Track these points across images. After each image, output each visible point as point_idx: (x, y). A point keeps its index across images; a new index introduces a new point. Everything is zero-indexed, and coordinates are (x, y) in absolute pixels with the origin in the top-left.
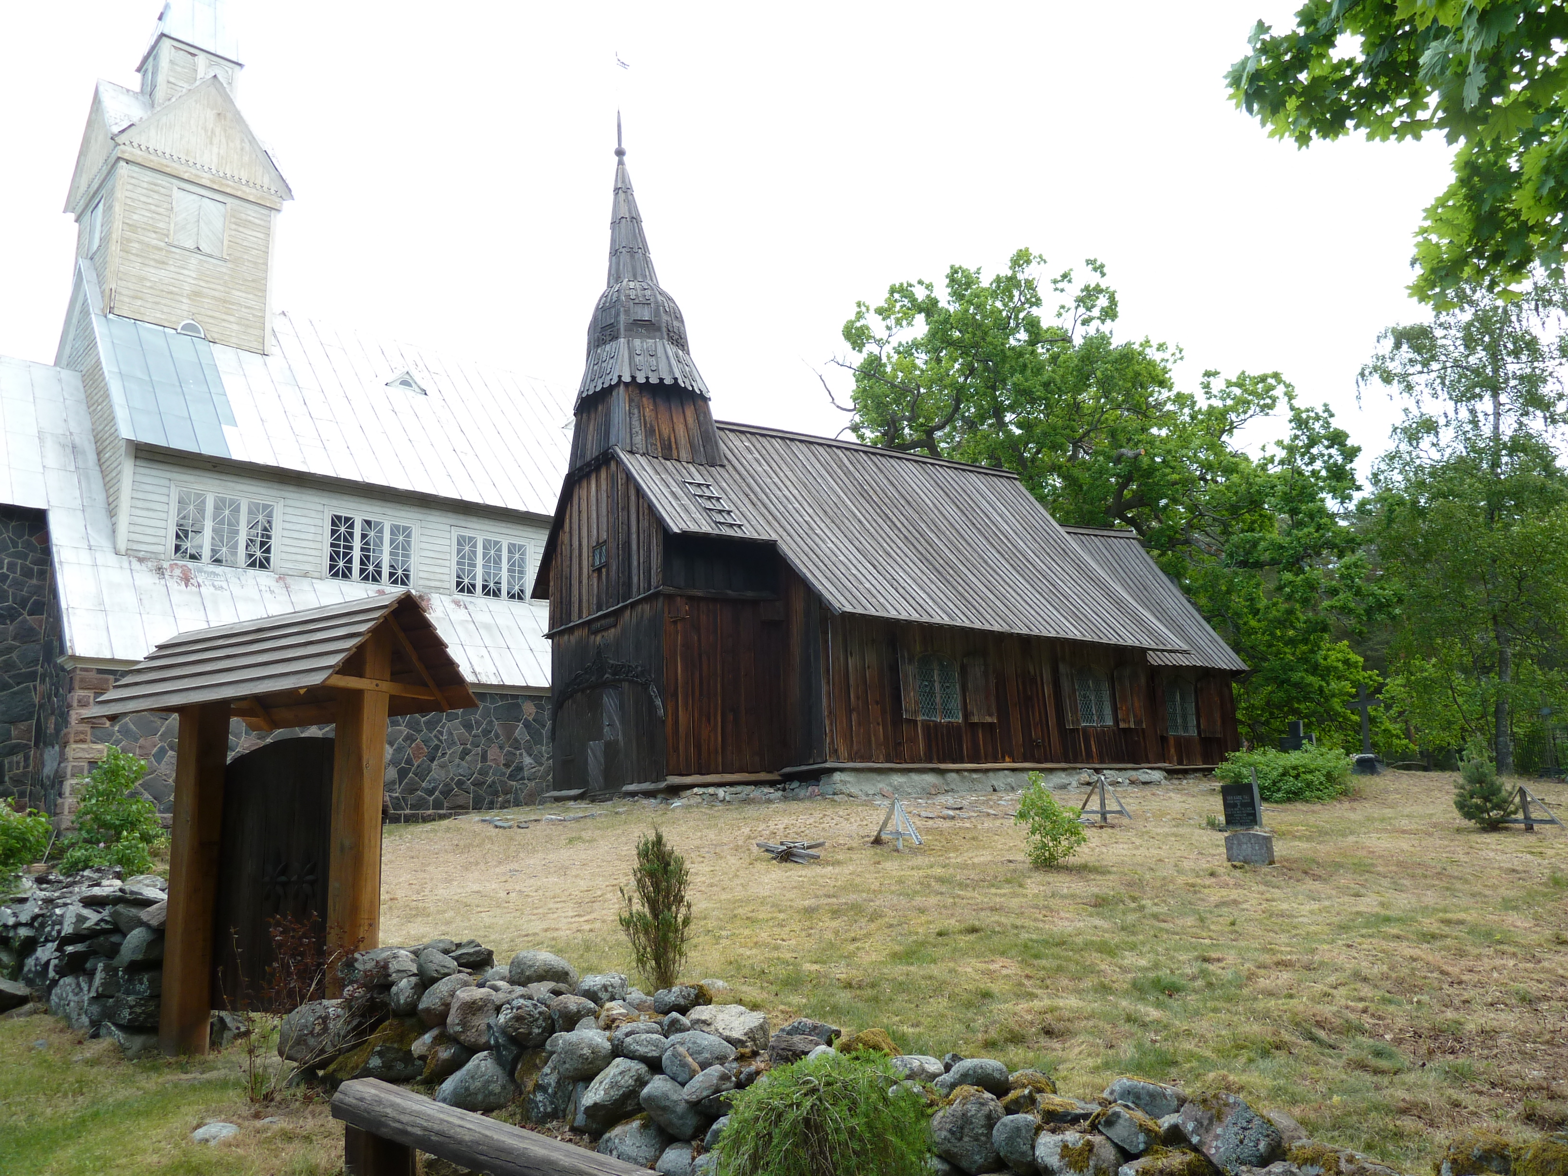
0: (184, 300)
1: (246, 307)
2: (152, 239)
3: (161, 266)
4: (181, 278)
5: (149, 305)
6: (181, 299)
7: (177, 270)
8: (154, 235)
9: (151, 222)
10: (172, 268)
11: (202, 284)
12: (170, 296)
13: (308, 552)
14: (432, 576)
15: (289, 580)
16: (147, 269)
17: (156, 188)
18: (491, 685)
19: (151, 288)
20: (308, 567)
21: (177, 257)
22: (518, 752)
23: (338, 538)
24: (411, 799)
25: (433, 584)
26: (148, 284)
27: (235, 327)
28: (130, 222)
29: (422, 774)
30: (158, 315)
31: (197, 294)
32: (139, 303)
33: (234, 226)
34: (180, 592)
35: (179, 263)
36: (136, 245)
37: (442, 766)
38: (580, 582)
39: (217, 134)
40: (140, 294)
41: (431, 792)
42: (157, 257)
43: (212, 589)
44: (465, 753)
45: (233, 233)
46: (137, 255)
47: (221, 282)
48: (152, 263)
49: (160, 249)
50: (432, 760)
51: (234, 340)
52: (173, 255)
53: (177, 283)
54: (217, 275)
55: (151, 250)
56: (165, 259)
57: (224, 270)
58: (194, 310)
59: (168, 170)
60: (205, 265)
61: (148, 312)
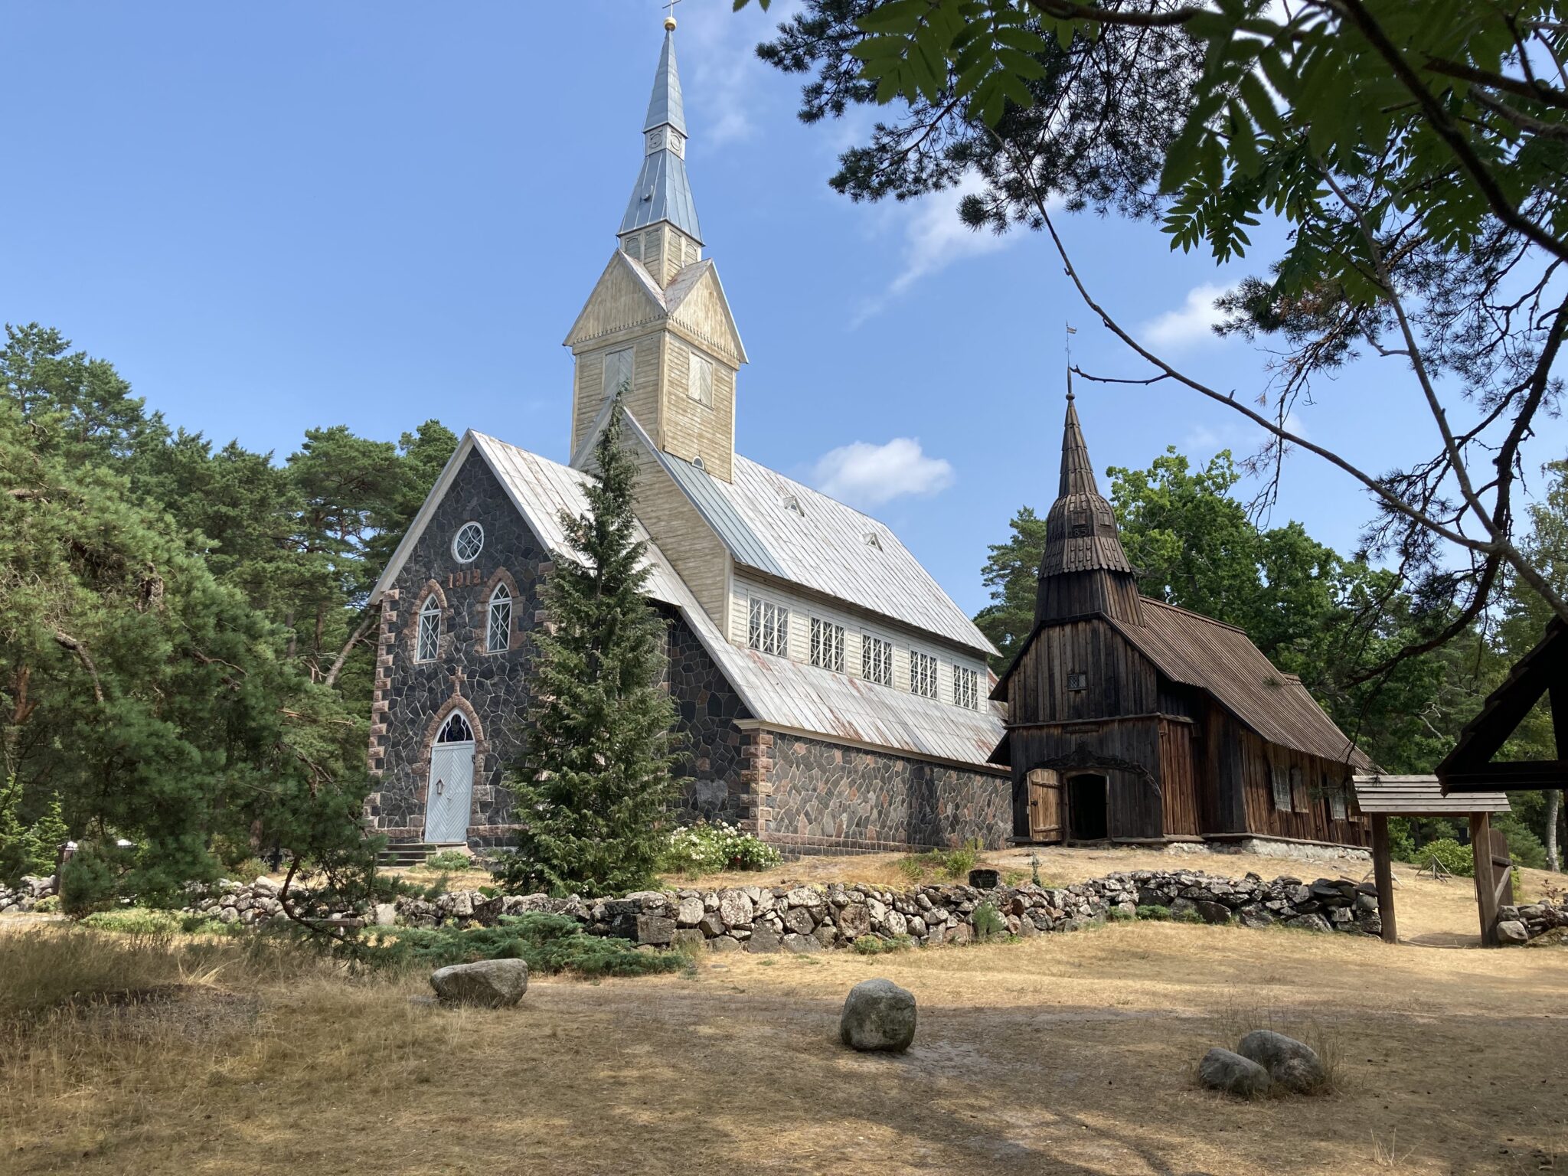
0: (695, 441)
2: (680, 393)
3: (684, 413)
4: (694, 423)
5: (680, 444)
6: (693, 439)
8: (681, 390)
10: (690, 416)
11: (703, 427)
12: (689, 437)
13: (802, 645)
14: (853, 666)
15: (798, 666)
16: (678, 416)
17: (681, 352)
20: (802, 656)
23: (814, 635)
25: (853, 671)
26: (679, 428)
28: (670, 379)
30: (684, 452)
31: (700, 436)
32: (676, 442)
33: (716, 382)
36: (673, 397)
38: (1052, 696)
39: (710, 309)
40: (676, 436)
42: (682, 407)
43: (776, 672)
45: (716, 387)
47: (710, 426)
48: (680, 411)
52: (690, 405)
53: (692, 428)
54: (709, 421)
55: (680, 400)
56: (686, 408)
57: (712, 417)
58: (699, 448)
59: (688, 338)
60: (704, 413)
61: (679, 450)
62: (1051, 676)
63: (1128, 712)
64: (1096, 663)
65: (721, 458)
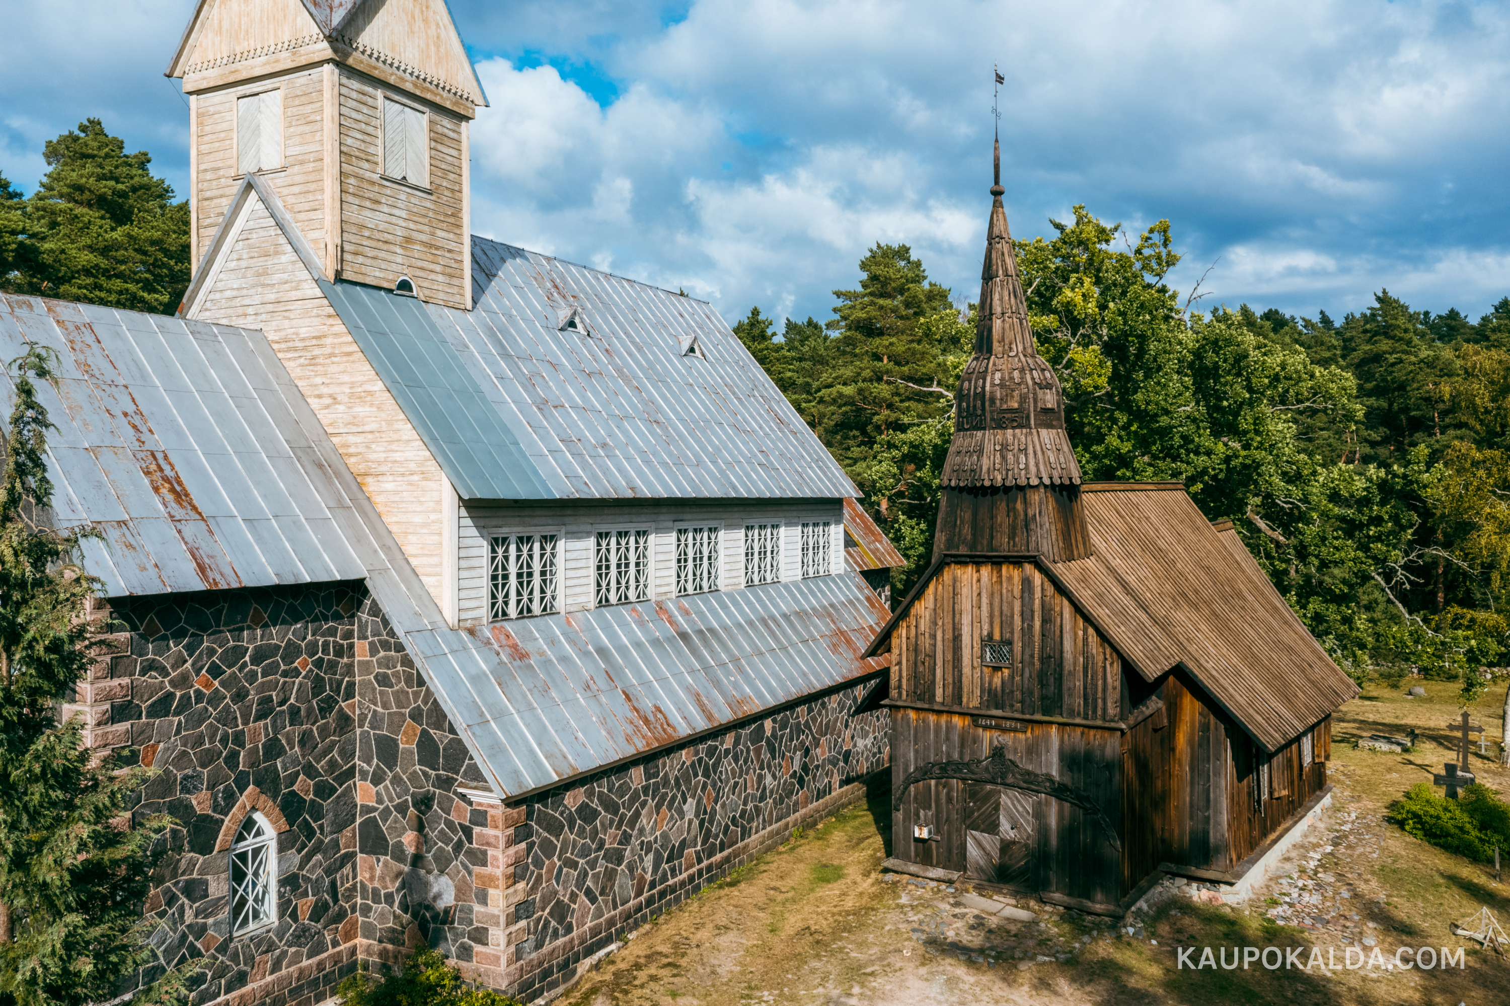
0: (399, 250)
1: (450, 251)
2: (366, 170)
3: (374, 206)
4: (394, 220)
6: (394, 248)
7: (389, 210)
8: (366, 165)
9: (363, 147)
10: (386, 209)
11: (411, 225)
12: (385, 247)
16: (364, 212)
17: (364, 98)
19: (369, 238)
26: (366, 233)
27: (440, 278)
30: (377, 274)
31: (407, 240)
32: (360, 259)
33: (433, 144)
35: (391, 201)
40: (360, 249)
42: (371, 195)
45: (433, 153)
46: (354, 195)
47: (426, 221)
48: (368, 203)
49: (373, 183)
51: (441, 296)
52: (386, 191)
53: (390, 228)
54: (423, 212)
55: (365, 185)
56: (378, 197)
57: (428, 204)
58: (407, 262)
59: (376, 73)
60: (413, 200)
61: (367, 270)
62: (957, 638)
63: (1072, 713)
64: (1027, 632)
65: (448, 270)
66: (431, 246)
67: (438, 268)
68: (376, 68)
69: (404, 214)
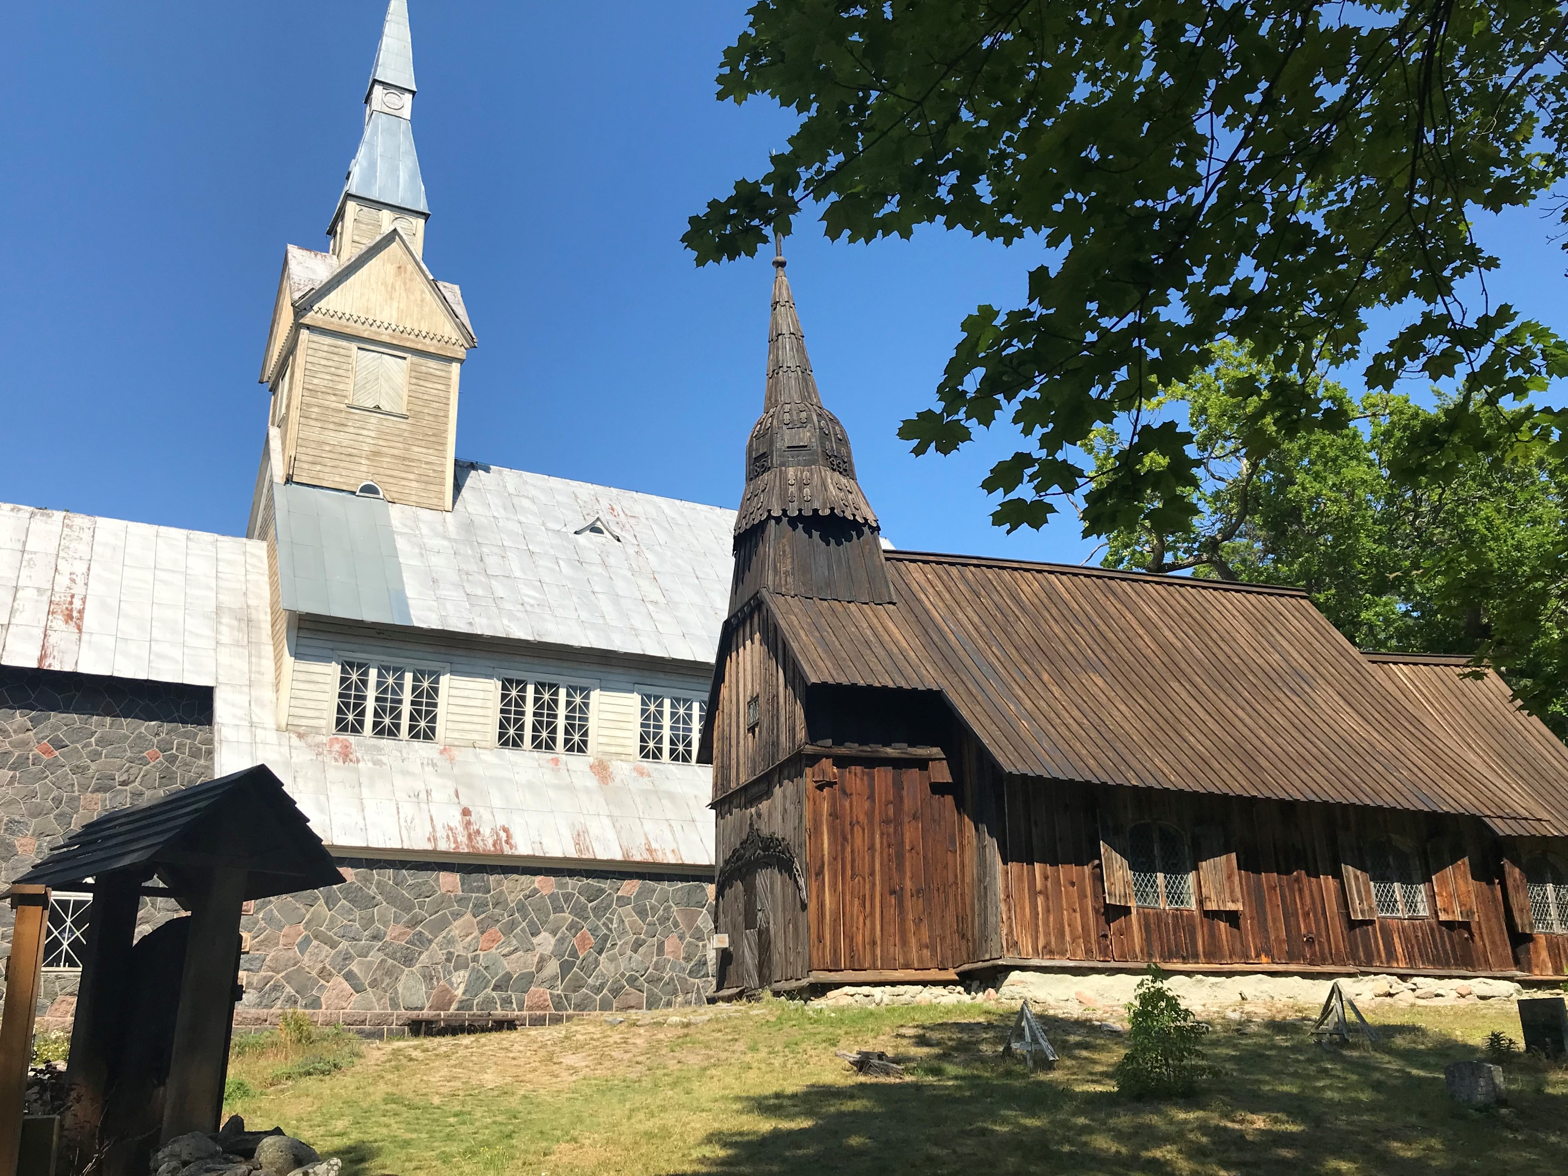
0: (363, 462)
1: (427, 463)
2: (332, 402)
3: (340, 428)
4: (361, 438)
5: (327, 469)
6: (359, 460)
7: (357, 431)
8: (334, 398)
9: (330, 385)
10: (352, 430)
11: (381, 443)
12: (348, 459)
13: (475, 719)
14: (612, 741)
15: (455, 752)
16: (326, 432)
17: (336, 350)
18: (668, 864)
19: (330, 451)
20: (475, 737)
21: (356, 417)
22: (701, 944)
23: (509, 704)
24: (575, 997)
25: (613, 749)
26: (328, 448)
27: (414, 484)
28: (311, 387)
29: (589, 968)
31: (376, 454)
32: (318, 468)
33: (414, 381)
34: (337, 768)
35: (358, 424)
36: (316, 410)
37: (612, 959)
38: (738, 743)
39: (397, 287)
40: (319, 459)
41: (598, 990)
42: (336, 420)
43: (370, 764)
44: (637, 945)
45: (414, 387)
46: (316, 420)
47: (401, 439)
48: (331, 426)
49: (340, 411)
50: (600, 953)
51: (414, 498)
52: (352, 416)
53: (357, 445)
54: (397, 432)
55: (330, 412)
56: (344, 421)
57: (404, 427)
58: (372, 470)
59: (348, 331)
60: (385, 423)
61: (326, 476)
65: (423, 478)
66: (404, 459)
67: (412, 476)
68: (347, 327)
69: (373, 434)
